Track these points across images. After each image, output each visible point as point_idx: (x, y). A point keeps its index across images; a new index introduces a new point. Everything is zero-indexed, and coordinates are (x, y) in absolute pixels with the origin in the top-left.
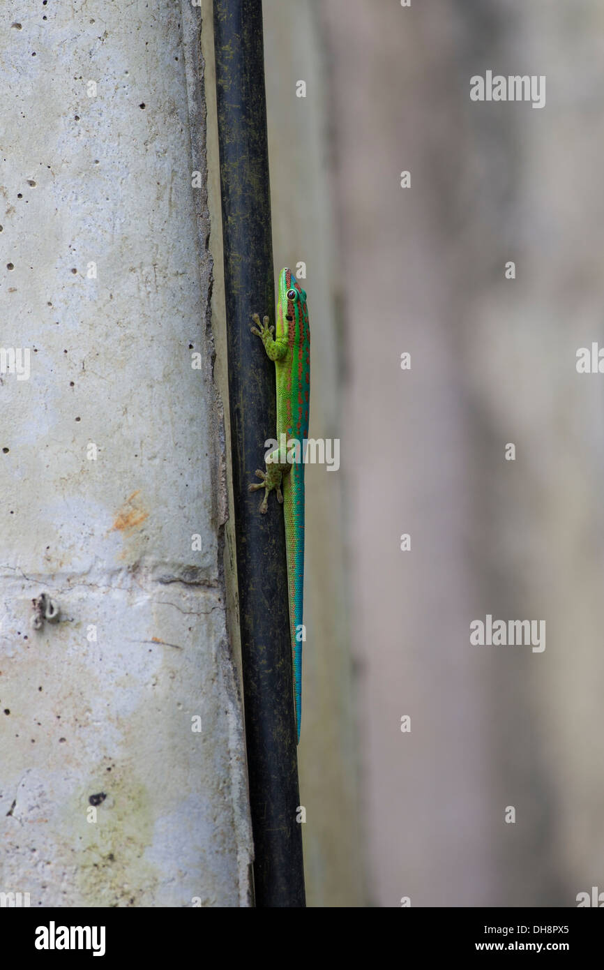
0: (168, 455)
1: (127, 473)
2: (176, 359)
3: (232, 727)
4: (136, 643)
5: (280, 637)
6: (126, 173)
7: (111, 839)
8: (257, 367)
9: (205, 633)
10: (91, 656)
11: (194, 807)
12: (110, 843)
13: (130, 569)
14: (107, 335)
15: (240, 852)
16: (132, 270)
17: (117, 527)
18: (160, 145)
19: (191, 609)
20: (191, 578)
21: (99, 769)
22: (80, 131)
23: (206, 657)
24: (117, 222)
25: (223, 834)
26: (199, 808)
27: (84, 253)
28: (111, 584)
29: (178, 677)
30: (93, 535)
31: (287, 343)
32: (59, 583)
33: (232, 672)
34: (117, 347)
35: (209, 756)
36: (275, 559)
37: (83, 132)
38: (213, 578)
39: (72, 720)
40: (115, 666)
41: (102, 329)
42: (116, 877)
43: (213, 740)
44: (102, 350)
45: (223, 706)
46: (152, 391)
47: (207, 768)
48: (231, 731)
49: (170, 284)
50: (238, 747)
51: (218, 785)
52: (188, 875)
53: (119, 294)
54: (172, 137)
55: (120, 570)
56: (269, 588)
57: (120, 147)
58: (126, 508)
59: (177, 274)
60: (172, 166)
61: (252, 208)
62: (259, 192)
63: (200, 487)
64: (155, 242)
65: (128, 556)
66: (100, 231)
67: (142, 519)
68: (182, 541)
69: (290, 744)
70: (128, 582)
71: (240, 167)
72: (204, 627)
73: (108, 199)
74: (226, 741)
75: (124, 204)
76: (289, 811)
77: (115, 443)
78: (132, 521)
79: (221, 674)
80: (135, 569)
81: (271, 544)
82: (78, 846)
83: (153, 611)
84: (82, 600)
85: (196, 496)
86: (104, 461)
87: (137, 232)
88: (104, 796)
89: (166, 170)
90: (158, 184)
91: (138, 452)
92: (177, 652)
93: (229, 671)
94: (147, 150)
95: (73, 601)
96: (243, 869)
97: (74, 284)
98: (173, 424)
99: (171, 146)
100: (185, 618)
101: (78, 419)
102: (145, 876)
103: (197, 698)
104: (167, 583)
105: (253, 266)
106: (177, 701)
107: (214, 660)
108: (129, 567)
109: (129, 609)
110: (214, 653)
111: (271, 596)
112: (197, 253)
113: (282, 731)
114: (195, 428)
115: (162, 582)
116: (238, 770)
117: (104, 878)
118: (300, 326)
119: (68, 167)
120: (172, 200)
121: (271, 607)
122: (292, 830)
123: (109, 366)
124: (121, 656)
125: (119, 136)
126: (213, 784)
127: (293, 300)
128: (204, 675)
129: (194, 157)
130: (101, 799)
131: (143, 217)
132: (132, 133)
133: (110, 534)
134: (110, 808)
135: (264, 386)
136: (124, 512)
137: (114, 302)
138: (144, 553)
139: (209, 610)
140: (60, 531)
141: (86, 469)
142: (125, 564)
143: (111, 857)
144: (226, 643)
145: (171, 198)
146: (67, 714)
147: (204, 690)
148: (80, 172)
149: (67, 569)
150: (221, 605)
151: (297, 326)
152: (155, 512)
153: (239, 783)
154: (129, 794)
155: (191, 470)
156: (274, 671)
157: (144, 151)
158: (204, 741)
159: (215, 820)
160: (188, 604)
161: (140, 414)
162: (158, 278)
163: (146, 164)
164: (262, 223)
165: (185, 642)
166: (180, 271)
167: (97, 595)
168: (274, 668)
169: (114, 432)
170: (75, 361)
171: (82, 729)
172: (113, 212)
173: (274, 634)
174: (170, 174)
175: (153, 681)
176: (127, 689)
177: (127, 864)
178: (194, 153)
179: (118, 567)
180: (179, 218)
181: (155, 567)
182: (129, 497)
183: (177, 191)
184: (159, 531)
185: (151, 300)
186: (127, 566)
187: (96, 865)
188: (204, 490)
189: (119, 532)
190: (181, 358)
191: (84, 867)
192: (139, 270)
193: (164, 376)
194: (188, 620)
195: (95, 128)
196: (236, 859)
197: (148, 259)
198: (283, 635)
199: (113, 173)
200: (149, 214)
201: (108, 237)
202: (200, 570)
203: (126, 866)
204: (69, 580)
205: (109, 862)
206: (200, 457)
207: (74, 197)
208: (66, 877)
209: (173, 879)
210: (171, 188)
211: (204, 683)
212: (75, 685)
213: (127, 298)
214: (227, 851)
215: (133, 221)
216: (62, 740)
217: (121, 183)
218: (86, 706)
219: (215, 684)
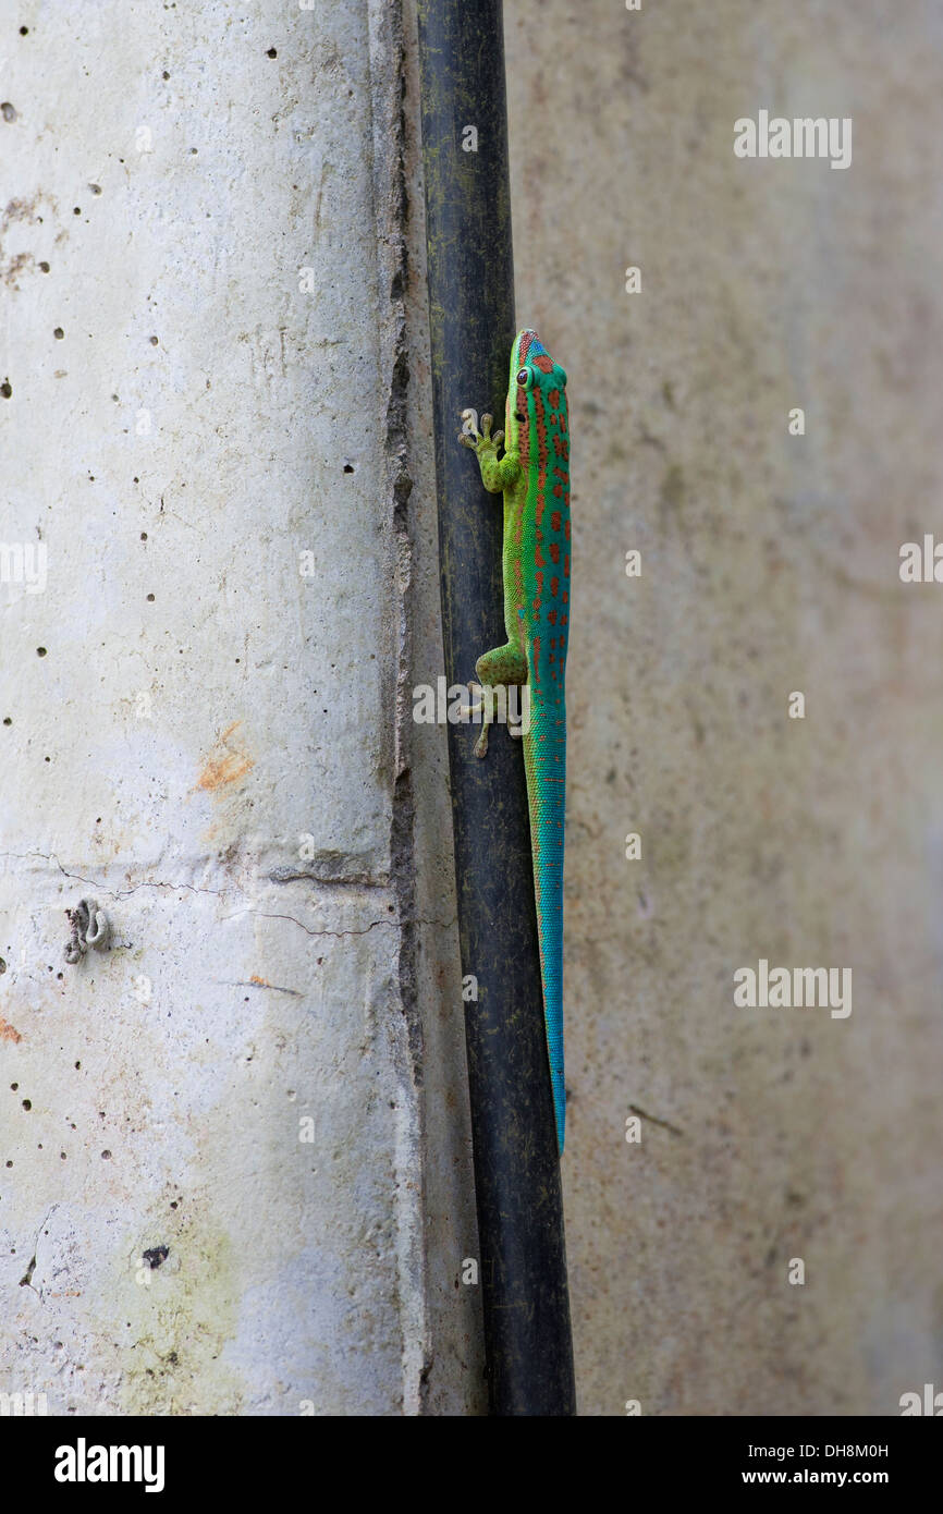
0: (292, 659)
1: (222, 690)
2: (316, 490)
3: (402, 1131)
4: (225, 986)
5: (512, 972)
6: (239, 170)
7: (173, 1327)
8: (470, 504)
9: (351, 967)
10: (156, 1009)
11: (310, 1272)
12: (172, 1334)
13: (223, 857)
14: (200, 452)
15: (408, 1349)
16: (244, 338)
17: (202, 785)
18: (301, 120)
19: (325, 926)
20: (331, 871)
21: (158, 1204)
22: (170, 97)
23: (349, 1009)
24: (223, 254)
25: (368, 1316)
26: (319, 1274)
27: (169, 309)
28: (193, 883)
29: (291, 1043)
30: (166, 798)
31: (517, 461)
32: (114, 882)
33: (407, 1034)
34: (214, 473)
35: (346, 1182)
36: (502, 837)
37: (174, 100)
38: (378, 870)
39: (122, 1120)
40: (190, 1027)
41: (193, 442)
42: (179, 1392)
43: (355, 1154)
44: (190, 478)
45: (383, 1094)
46: (268, 548)
47: (339, 1203)
48: (400, 1138)
49: (310, 362)
50: (411, 1165)
51: (364, 1231)
52: (293, 1389)
53: (220, 381)
54: (327, 106)
55: (207, 858)
56: (492, 886)
57: (232, 124)
58: (218, 752)
59: (325, 343)
60: (324, 156)
61: (461, 227)
62: (473, 199)
63: (355, 715)
64: (285, 290)
65: (219, 834)
66: (194, 271)
67: (242, 770)
68: (312, 808)
69: (534, 1158)
70: (220, 880)
71: (443, 156)
72: (351, 957)
73: (208, 216)
74: (389, 1156)
75: (233, 223)
76: (531, 1275)
77: (206, 638)
78: (227, 773)
79: (384, 1039)
80: (230, 856)
81: (495, 811)
82: (125, 1338)
83: (256, 929)
84: (146, 911)
85: (343, 728)
86: (188, 670)
87: (254, 271)
88: (166, 1252)
89: (312, 163)
90: (295, 187)
91: (241, 655)
92: (291, 1002)
93: (401, 1034)
94: (277, 130)
95: (134, 913)
96: (413, 1378)
97: (152, 364)
98: (303, 604)
99: (323, 121)
100: (312, 943)
101: (151, 597)
102: (224, 1391)
103: (325, 1082)
104: (284, 881)
105: (462, 327)
106: (286, 1086)
107: (367, 1015)
108: (220, 855)
109: (217, 926)
110: (367, 1003)
111: (496, 900)
112: (374, 306)
113: (517, 1135)
114: (348, 611)
115: (274, 878)
116: (409, 1205)
117: (162, 1395)
118: (538, 431)
119: (149, 161)
120: (322, 215)
121: (495, 920)
122: (537, 1308)
123: (200, 506)
124: (199, 1008)
125: (230, 106)
126: (351, 1229)
127: (525, 386)
128: (342, 1042)
129: (376, 139)
130: (161, 1256)
131: (265, 245)
132: (252, 100)
133: (193, 797)
134: (174, 1272)
135: (481, 535)
136: (215, 758)
137: (212, 395)
138: (245, 830)
139: (363, 927)
140: (118, 791)
141: (160, 683)
142: (214, 848)
143: (173, 1358)
144: (397, 983)
145: (318, 212)
146: (115, 1109)
147: (341, 1068)
148: (167, 170)
149: (125, 857)
150: (395, 918)
151: (532, 433)
152: (264, 759)
153: (411, 1228)
154: (203, 1249)
155: (336, 684)
156: (502, 1031)
157: (271, 132)
158: (336, 1156)
159: (352, 1294)
160: (320, 918)
161: (247, 588)
162: (287, 352)
163: (274, 154)
164: (481, 252)
165: (309, 984)
166: (332, 339)
167: (169, 902)
168: (502, 1026)
169: (205, 620)
170: (149, 496)
171: (135, 1134)
172: (215, 238)
173: (503, 968)
174: (320, 171)
175: (249, 1052)
176: (205, 1066)
177: (197, 1371)
178: (377, 131)
179: (202, 855)
180: (335, 246)
181: (263, 853)
182: (222, 733)
183: (332, 199)
184: (270, 790)
185: (274, 390)
186: (217, 853)
187: (150, 1372)
188: (361, 718)
189: (207, 793)
190: (326, 490)
191: (132, 1375)
192: (254, 338)
193: (291, 521)
194: (316, 945)
195: (194, 92)
196: (399, 1360)
197: (272, 320)
198: (520, 968)
199: (218, 170)
200: (275, 240)
201: (206, 279)
202: (347, 859)
203: (194, 1374)
204: (128, 877)
205: (170, 1366)
206: (356, 661)
207: (157, 213)
208: (105, 1391)
209: (268, 1397)
210: (321, 195)
211: (341, 1055)
212: (129, 1061)
213: (233, 387)
214: (375, 1347)
215: (248, 254)
216: (106, 1154)
217: (231, 187)
218: (144, 1095)
219: (368, 1055)
